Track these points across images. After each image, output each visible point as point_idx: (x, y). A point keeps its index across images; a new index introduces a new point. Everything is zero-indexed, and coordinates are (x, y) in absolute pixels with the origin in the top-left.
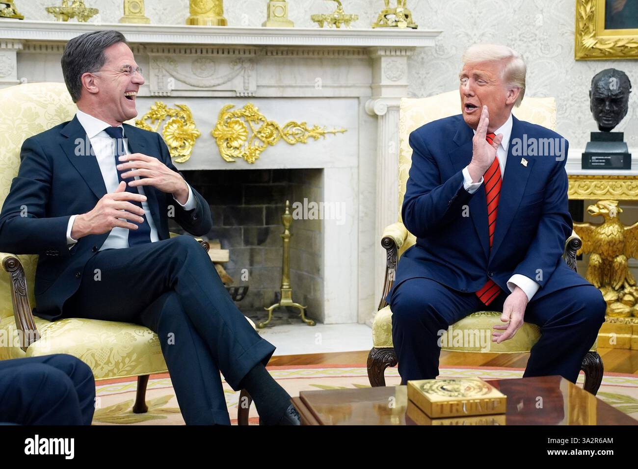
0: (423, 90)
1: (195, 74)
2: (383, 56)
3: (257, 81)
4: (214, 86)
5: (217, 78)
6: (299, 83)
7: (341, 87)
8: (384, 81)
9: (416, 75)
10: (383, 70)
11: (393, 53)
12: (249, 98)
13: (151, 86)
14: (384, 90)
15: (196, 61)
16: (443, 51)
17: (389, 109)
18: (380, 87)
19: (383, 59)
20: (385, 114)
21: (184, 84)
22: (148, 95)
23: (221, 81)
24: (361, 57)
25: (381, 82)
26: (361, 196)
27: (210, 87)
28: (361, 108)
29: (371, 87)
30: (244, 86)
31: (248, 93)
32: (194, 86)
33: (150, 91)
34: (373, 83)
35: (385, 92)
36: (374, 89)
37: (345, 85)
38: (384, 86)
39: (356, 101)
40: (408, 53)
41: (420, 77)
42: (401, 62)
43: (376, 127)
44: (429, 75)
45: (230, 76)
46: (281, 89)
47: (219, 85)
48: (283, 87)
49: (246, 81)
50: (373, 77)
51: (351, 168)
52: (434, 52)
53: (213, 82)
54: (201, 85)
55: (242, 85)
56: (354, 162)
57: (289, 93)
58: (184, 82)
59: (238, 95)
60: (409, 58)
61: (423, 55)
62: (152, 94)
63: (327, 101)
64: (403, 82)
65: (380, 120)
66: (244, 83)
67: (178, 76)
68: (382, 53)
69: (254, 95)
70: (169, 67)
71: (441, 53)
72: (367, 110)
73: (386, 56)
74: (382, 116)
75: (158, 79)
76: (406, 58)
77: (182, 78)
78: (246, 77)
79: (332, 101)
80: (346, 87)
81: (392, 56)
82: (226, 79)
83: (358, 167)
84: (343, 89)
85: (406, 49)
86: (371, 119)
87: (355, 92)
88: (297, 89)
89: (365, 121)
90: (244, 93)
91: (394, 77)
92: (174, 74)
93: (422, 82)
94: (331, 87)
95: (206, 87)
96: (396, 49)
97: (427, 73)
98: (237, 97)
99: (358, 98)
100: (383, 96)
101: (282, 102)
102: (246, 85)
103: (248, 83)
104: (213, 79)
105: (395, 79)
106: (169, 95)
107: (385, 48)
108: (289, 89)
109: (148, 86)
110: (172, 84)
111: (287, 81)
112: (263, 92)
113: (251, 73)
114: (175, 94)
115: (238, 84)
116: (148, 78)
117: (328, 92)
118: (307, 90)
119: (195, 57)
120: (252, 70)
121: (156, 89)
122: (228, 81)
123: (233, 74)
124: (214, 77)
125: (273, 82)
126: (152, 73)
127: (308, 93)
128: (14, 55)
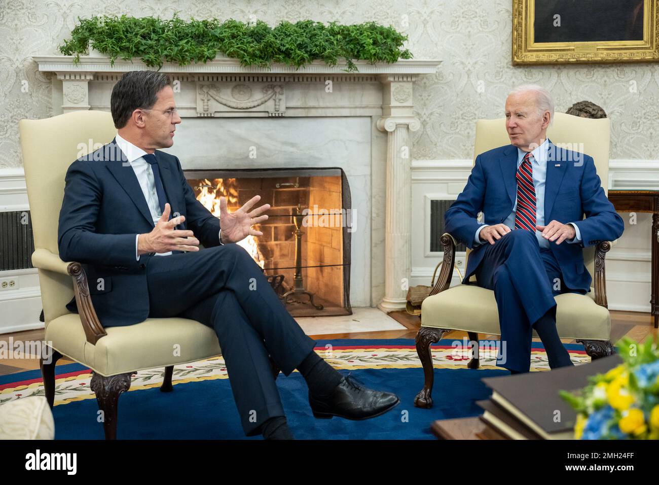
0: (425, 110)
1: (234, 98)
2: (392, 81)
3: (286, 103)
4: (250, 108)
5: (253, 101)
6: (322, 105)
7: (356, 107)
8: (393, 103)
9: (419, 97)
10: (392, 93)
11: (401, 79)
12: (279, 117)
13: (198, 109)
14: (393, 110)
15: (235, 87)
16: (443, 77)
17: (398, 126)
18: (390, 108)
19: (392, 84)
20: (394, 131)
21: (225, 107)
22: (196, 116)
23: (256, 104)
24: (373, 82)
25: (390, 104)
26: (373, 200)
27: (247, 108)
28: (373, 125)
29: (382, 108)
30: (275, 108)
31: (279, 114)
32: (233, 108)
33: (197, 113)
34: (383, 104)
35: (394, 112)
36: (384, 110)
37: (360, 106)
38: (393, 107)
39: (369, 119)
40: (414, 79)
41: (422, 99)
42: (408, 87)
43: (386, 141)
44: (430, 97)
45: (263, 100)
46: (307, 110)
47: (254, 107)
48: (308, 108)
49: (277, 103)
50: (383, 99)
51: (365, 176)
52: (434, 78)
53: (249, 105)
54: (239, 107)
55: (273, 106)
56: (367, 171)
57: (313, 113)
58: (225, 105)
59: (270, 115)
60: (414, 83)
61: (425, 80)
62: (199, 115)
63: (344, 119)
64: (409, 103)
65: (389, 136)
66: (275, 105)
67: (220, 100)
68: (391, 79)
69: (283, 115)
70: (212, 92)
71: (441, 78)
72: (378, 126)
73: (395, 81)
74: (392, 132)
75: (204, 102)
76: (411, 84)
77: (224, 102)
78: (277, 101)
79: (349, 120)
80: (360, 108)
81: (400, 82)
82: (259, 102)
83: (371, 175)
84: (358, 110)
85: (412, 75)
86: (382, 135)
87: (368, 112)
88: (320, 110)
89: (377, 137)
90: (275, 114)
91: (401, 99)
92: (217, 98)
93: (425, 103)
94: (348, 108)
95: (244, 109)
96: (403, 76)
97: (429, 96)
98: (269, 117)
99: (371, 117)
100: (392, 115)
101: (306, 120)
102: (277, 107)
103: (279, 105)
104: (249, 102)
105: (402, 101)
106: (213, 115)
107: (394, 75)
108: (313, 110)
109: (195, 109)
110: (215, 107)
111: (311, 103)
112: (291, 113)
113: (281, 97)
114: (217, 115)
115: (270, 106)
116: (195, 102)
117: (346, 112)
118: (328, 110)
119: (234, 84)
120: (282, 94)
121: (202, 111)
122: (262, 103)
123: (266, 98)
124: (250, 100)
125: (299, 104)
126: (199, 97)
127: (329, 113)
128: (85, 85)
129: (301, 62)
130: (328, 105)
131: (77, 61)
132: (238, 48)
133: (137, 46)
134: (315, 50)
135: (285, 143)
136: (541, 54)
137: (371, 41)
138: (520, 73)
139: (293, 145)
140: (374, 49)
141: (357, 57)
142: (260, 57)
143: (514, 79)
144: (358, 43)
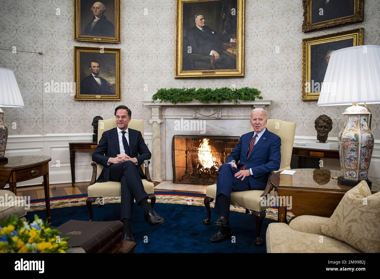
0: (272, 117)
1: (204, 113)
3: (222, 114)
6: (234, 115)
11: (260, 106)
12: (219, 119)
15: (205, 109)
16: (278, 105)
21: (202, 116)
22: (192, 118)
23: (211, 115)
24: (252, 107)
32: (204, 116)
46: (229, 117)
47: (211, 116)
52: (275, 106)
53: (209, 115)
54: (206, 116)
57: (231, 118)
61: (272, 107)
63: (242, 120)
67: (200, 113)
69: (221, 118)
70: (198, 111)
75: (195, 114)
76: (263, 108)
77: (201, 114)
79: (244, 120)
82: (212, 114)
84: (246, 117)
88: (233, 117)
94: (243, 116)
98: (216, 119)
101: (228, 120)
103: (219, 115)
107: (255, 105)
108: (231, 117)
109: (192, 116)
110: (198, 115)
111: (230, 115)
112: (223, 118)
113: (219, 112)
114: (199, 118)
115: (216, 116)
116: (192, 114)
117: (242, 118)
118: (236, 117)
119: (205, 108)
120: (220, 111)
121: (194, 117)
122: (213, 115)
123: (215, 113)
124: (210, 113)
125: (226, 115)
126: (193, 113)
127: (236, 118)
128: (158, 109)
129: (219, 101)
130: (236, 115)
131: (153, 102)
132: (199, 97)
133: (168, 97)
134: (224, 97)
135: (222, 128)
136: (312, 97)
137: (244, 93)
138: (306, 104)
139: (224, 128)
140: (245, 96)
141: (239, 99)
142: (206, 100)
143: (304, 106)
144: (239, 94)
